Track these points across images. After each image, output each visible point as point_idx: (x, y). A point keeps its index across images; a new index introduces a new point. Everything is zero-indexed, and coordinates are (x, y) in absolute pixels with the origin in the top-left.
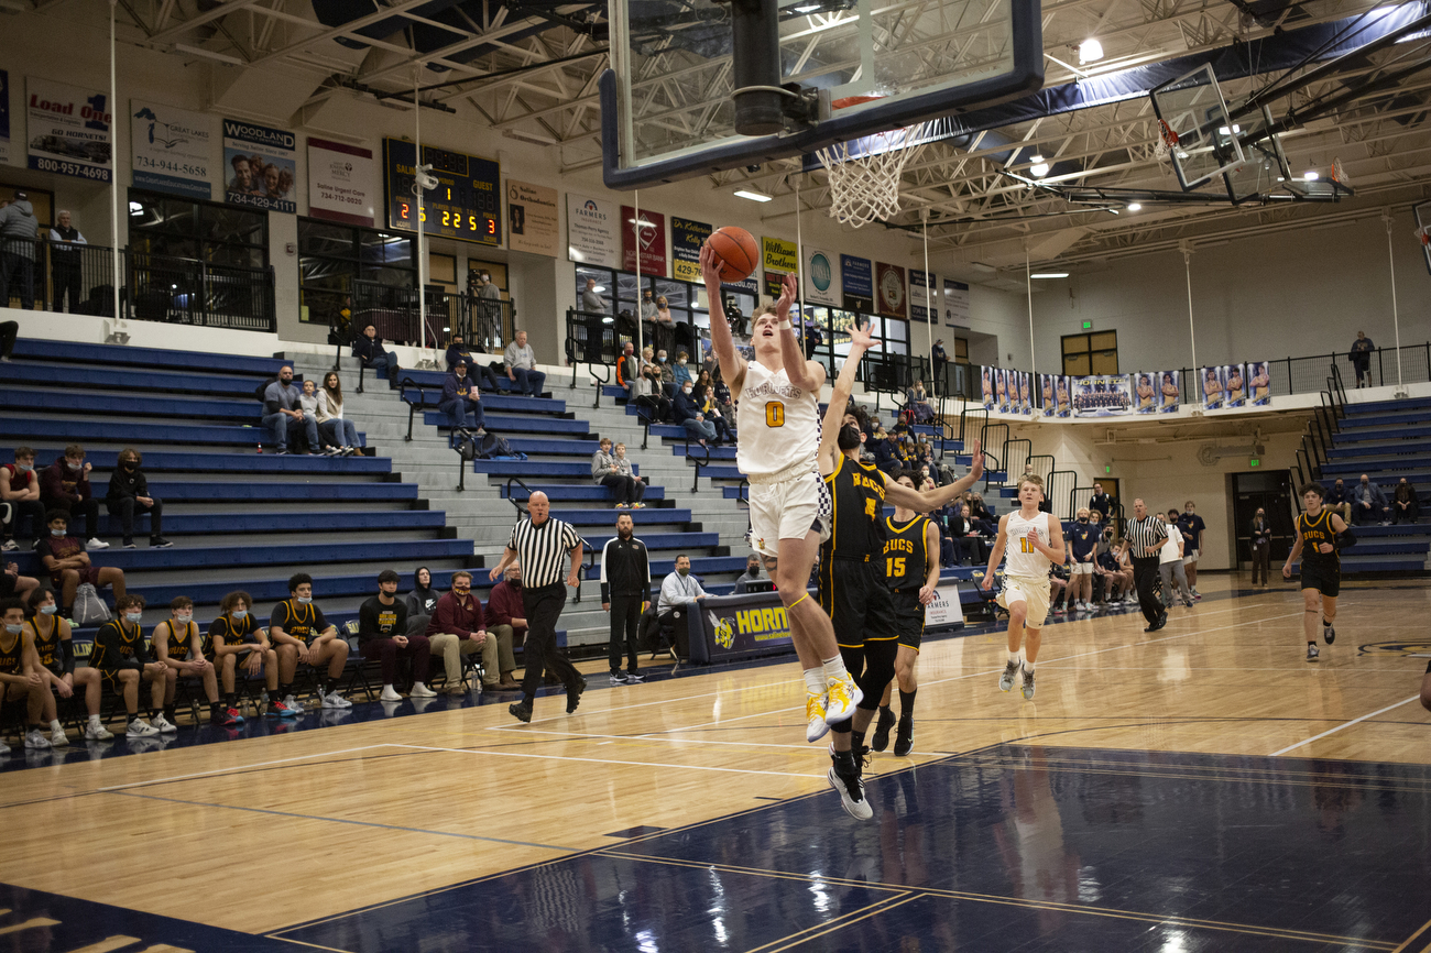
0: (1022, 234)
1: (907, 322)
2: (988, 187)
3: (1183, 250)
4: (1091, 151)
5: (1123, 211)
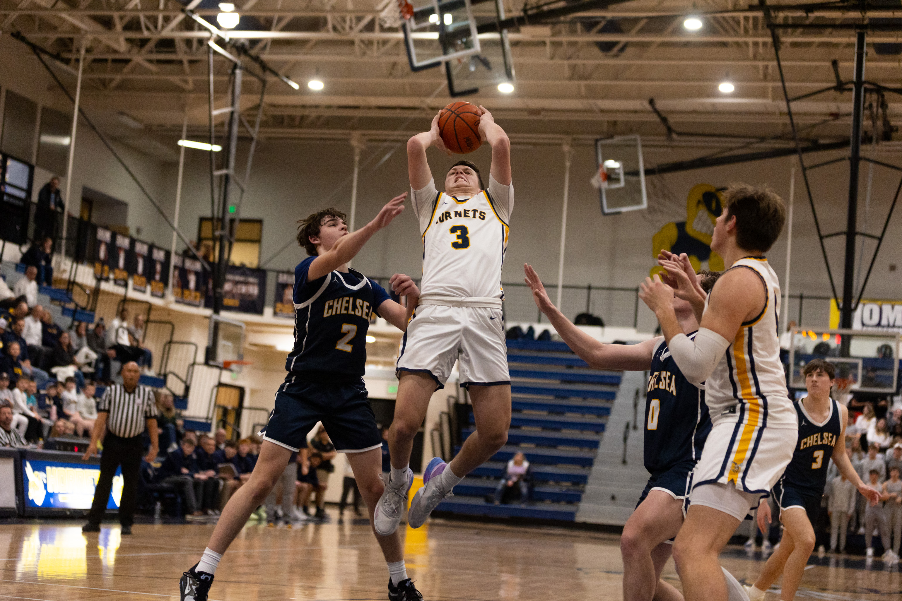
0: (181, 90)
1: (32, 169)
2: (163, 27)
3: (354, 143)
4: (282, 10)
5: (303, 86)
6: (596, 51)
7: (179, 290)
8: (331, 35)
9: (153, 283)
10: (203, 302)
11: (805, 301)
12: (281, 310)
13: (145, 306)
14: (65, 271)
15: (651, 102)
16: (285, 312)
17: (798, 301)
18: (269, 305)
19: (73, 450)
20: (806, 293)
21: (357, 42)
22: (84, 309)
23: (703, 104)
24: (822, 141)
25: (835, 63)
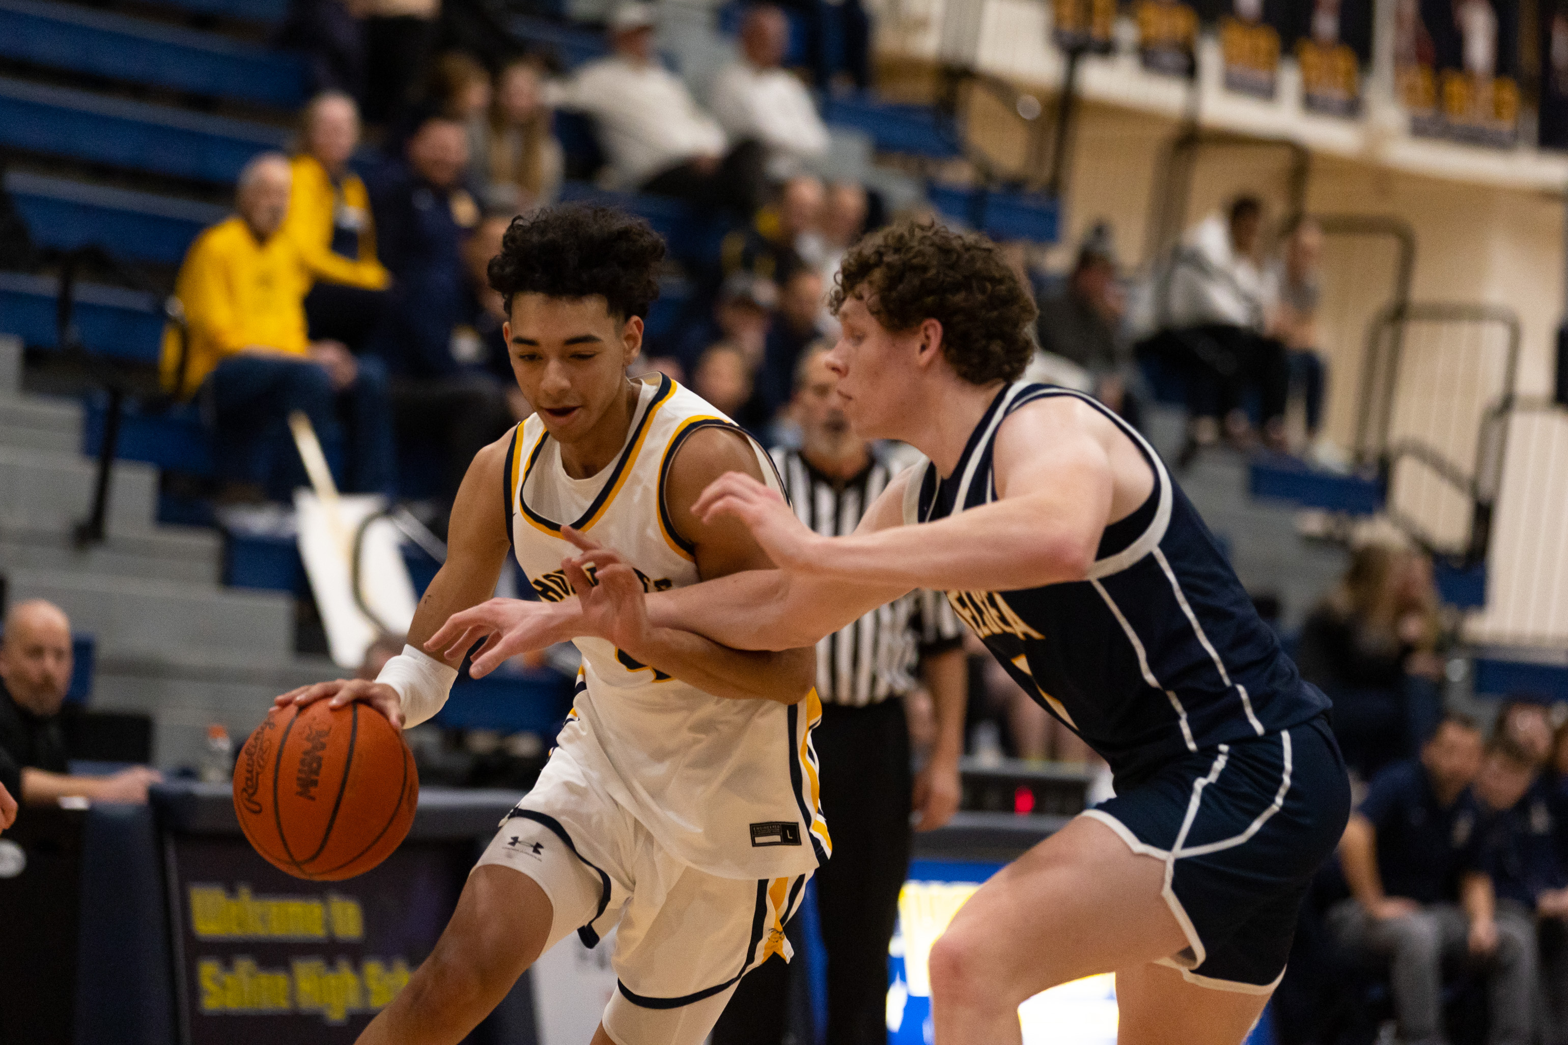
7: (1420, 79)
9: (1311, 56)
10: (1532, 125)
13: (1279, 161)
14: (922, 24)
19: (1008, 807)
22: (1015, 186)
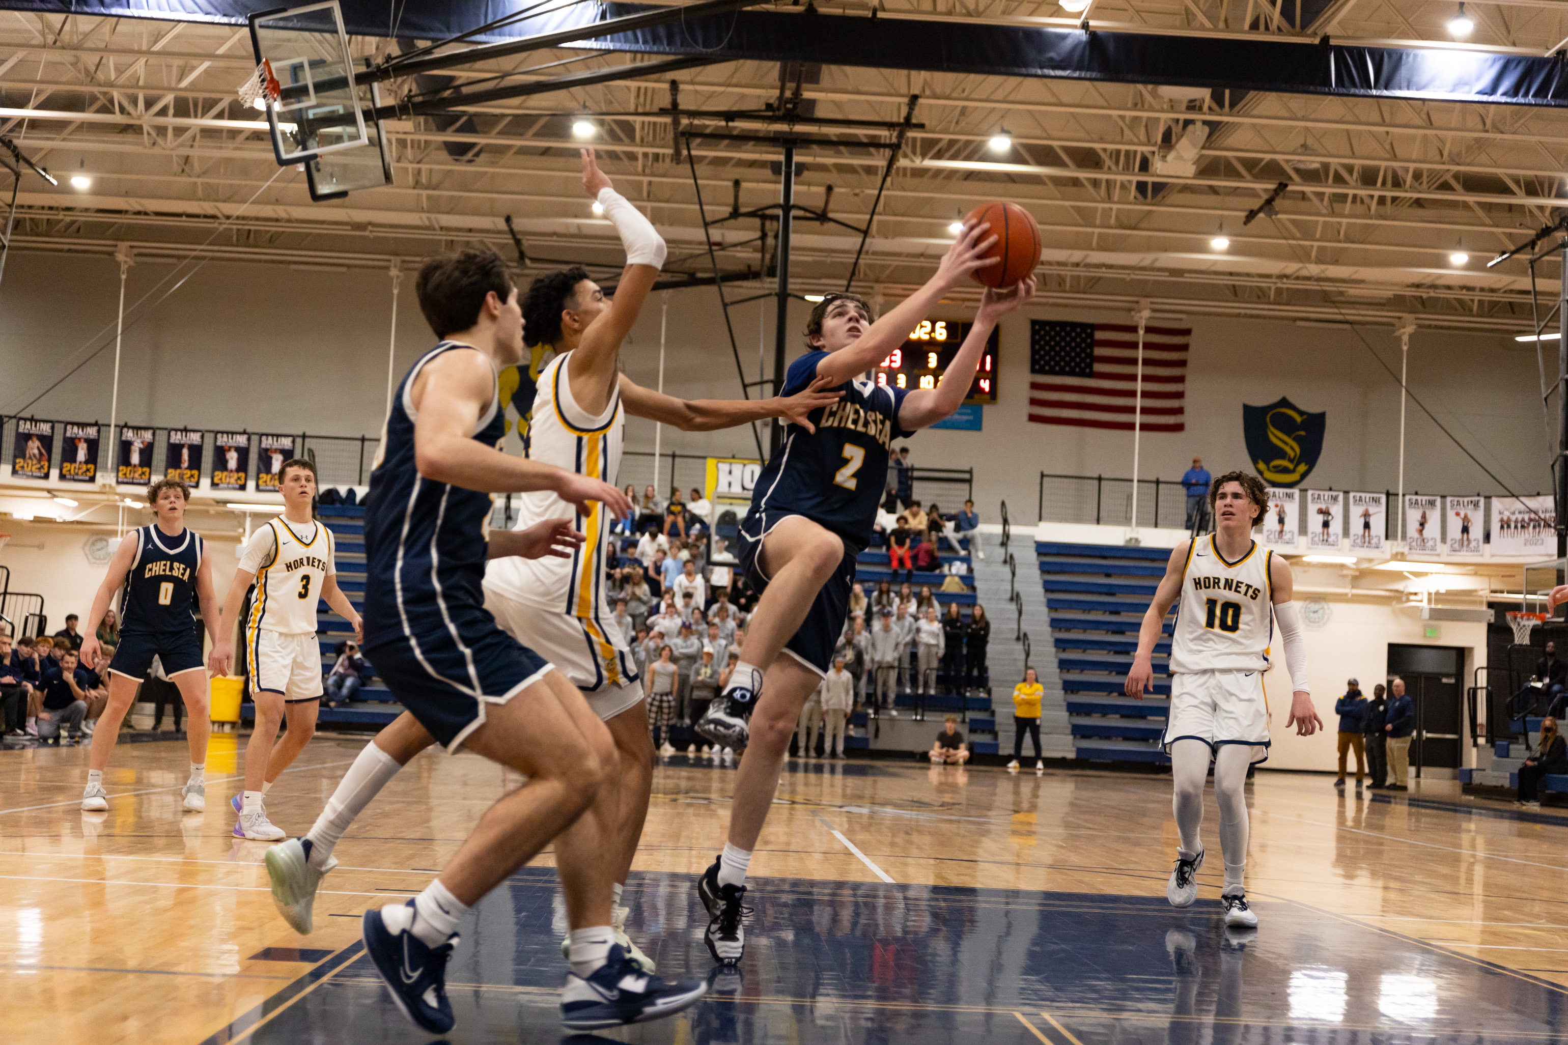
3: (120, 257)
4: (42, 82)
5: (63, 181)
6: (444, 155)
8: (117, 118)
11: (677, 460)
12: (23, 467)
15: (508, 220)
16: (27, 470)
17: (670, 460)
18: (7, 463)
20: (678, 453)
21: (146, 128)
23: (567, 225)
24: (700, 275)
25: (737, 183)
